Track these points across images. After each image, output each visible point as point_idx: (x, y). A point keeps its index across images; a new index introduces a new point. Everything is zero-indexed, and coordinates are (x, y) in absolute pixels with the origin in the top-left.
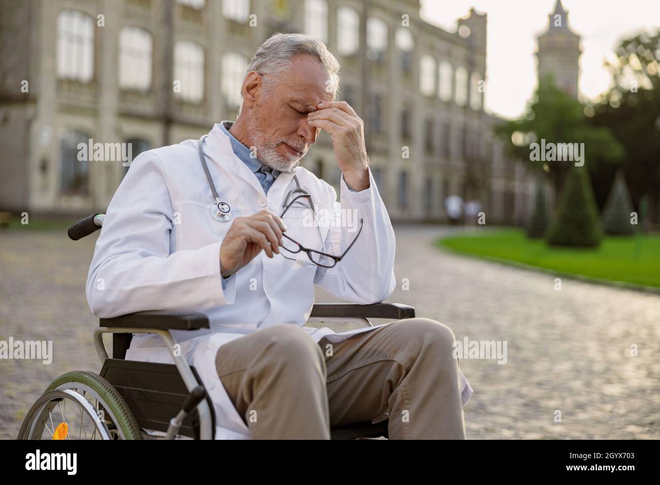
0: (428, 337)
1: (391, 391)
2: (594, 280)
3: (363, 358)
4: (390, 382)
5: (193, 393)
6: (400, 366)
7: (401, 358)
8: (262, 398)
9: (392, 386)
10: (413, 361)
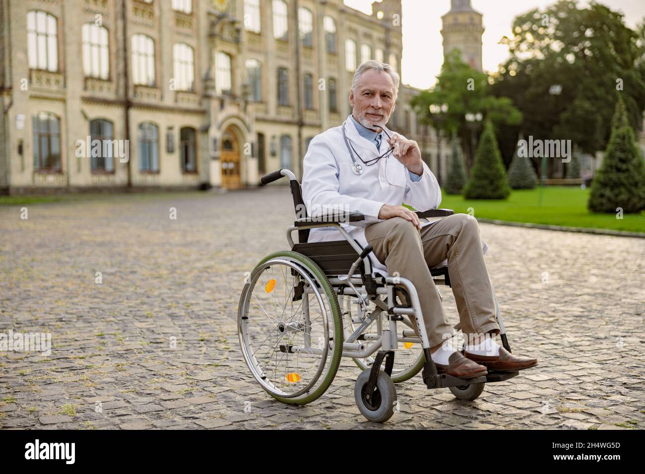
0: (465, 222)
1: (448, 249)
2: (508, 223)
3: (431, 235)
4: (448, 245)
5: (366, 248)
6: (452, 236)
7: (452, 232)
8: (394, 250)
9: (448, 247)
10: (458, 233)
